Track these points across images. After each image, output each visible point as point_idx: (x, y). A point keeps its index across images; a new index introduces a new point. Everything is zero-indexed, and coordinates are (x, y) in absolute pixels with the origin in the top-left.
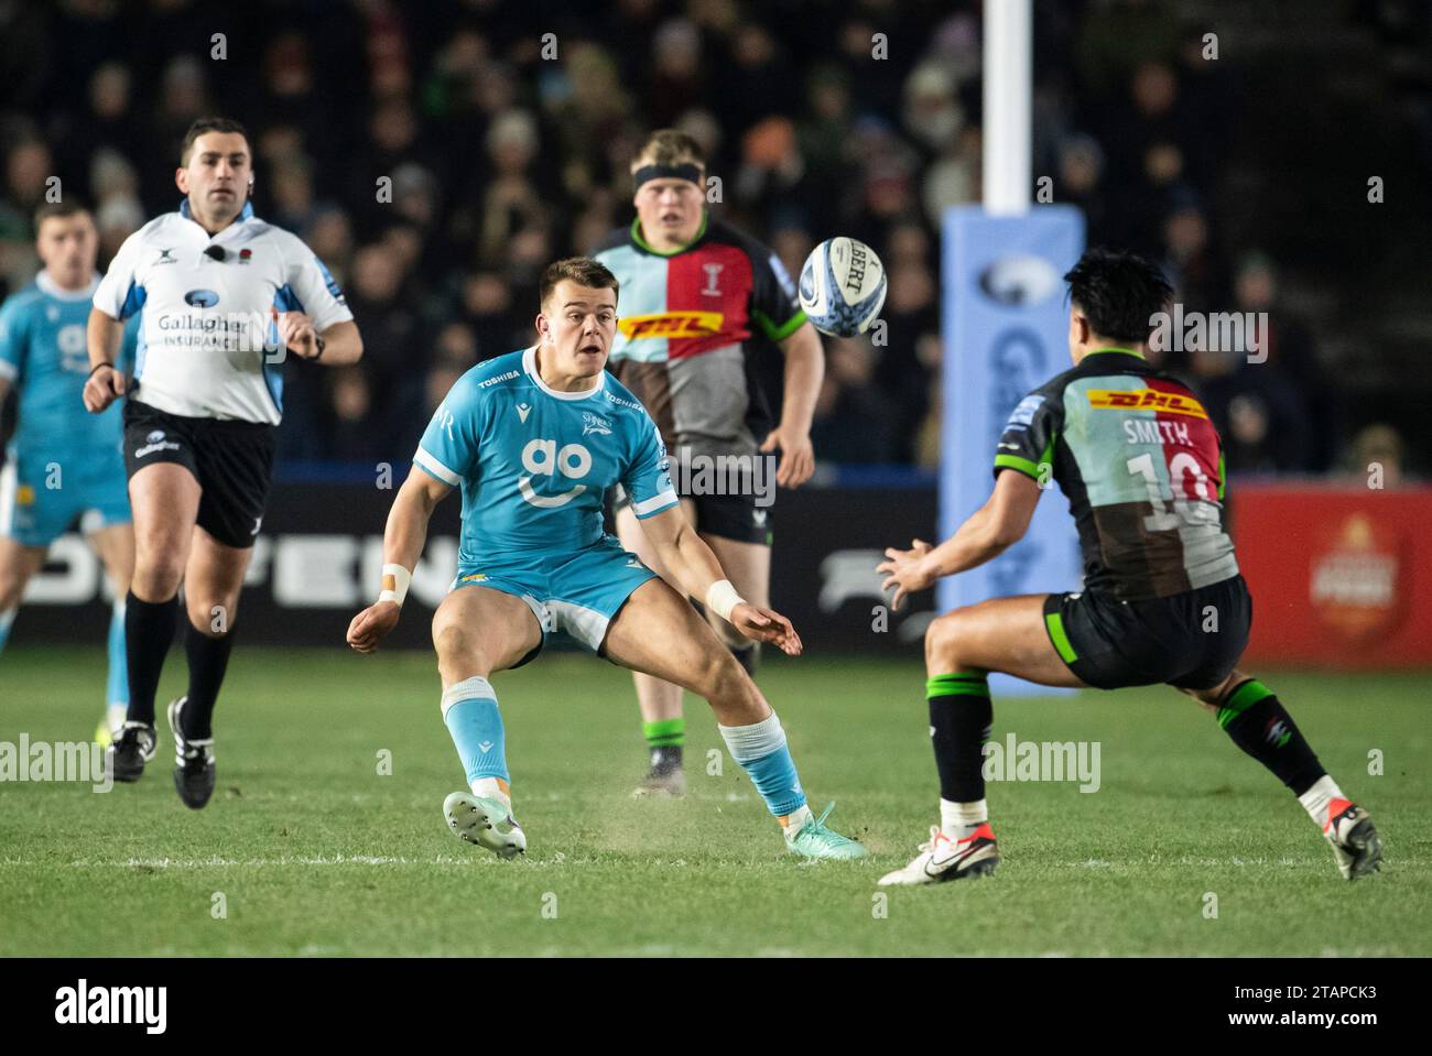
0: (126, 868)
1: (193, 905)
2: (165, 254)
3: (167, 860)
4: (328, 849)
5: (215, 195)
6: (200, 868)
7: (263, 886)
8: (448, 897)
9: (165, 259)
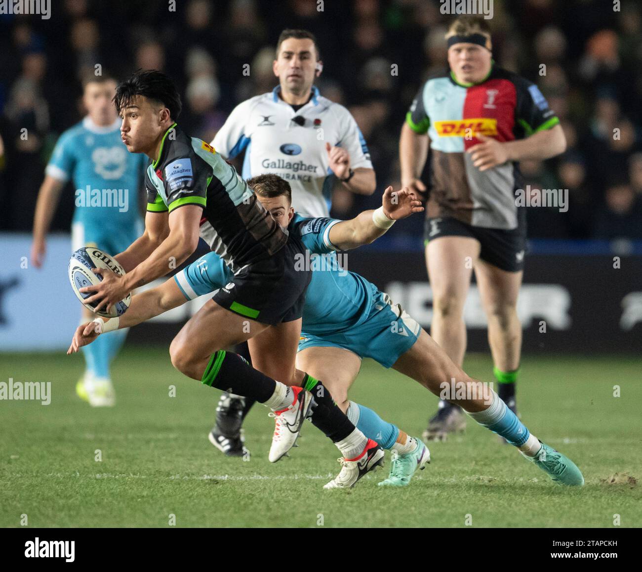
0: (202, 480)
1: (242, 503)
2: (266, 119)
3: (227, 476)
4: (323, 470)
5: (290, 79)
6: (246, 481)
7: (284, 492)
8: (395, 500)
9: (266, 122)
